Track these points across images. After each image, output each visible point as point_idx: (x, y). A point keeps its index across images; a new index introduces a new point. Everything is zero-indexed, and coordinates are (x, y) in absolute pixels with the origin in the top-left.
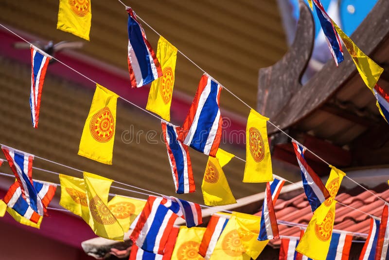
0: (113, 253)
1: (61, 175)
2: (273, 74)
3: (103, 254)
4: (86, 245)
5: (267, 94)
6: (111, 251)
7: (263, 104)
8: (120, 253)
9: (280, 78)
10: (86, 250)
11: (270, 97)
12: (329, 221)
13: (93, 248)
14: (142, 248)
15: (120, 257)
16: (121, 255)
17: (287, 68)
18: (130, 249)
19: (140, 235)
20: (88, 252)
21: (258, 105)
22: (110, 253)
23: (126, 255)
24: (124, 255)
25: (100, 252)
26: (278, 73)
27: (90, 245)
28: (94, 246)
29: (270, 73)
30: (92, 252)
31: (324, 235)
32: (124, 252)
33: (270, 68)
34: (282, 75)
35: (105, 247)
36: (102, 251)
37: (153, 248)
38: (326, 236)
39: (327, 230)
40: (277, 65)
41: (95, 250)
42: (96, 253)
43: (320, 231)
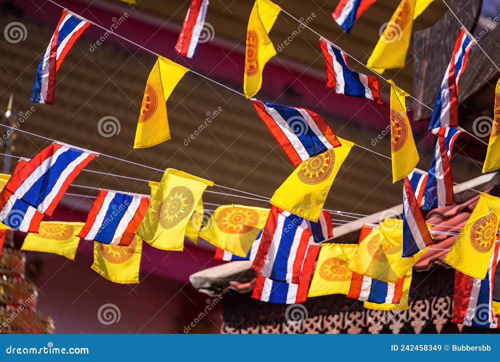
0: (233, 288)
1: (152, 182)
2: (432, 37)
3: (219, 289)
4: (196, 278)
5: (426, 64)
6: (229, 285)
7: (422, 78)
8: (241, 286)
9: (442, 43)
10: (196, 286)
11: (429, 68)
12: (490, 226)
13: (205, 283)
14: (271, 278)
15: (242, 292)
16: (243, 289)
17: (450, 29)
18: (254, 280)
19: (265, 261)
20: (199, 289)
21: (415, 79)
22: (229, 287)
23: (251, 289)
24: (247, 288)
25: (215, 287)
26: (439, 36)
27: (201, 278)
28: (207, 280)
29: (428, 37)
30: (204, 288)
31: (483, 245)
32: (248, 285)
33: (428, 30)
34: (445, 39)
35: (222, 280)
36: (217, 285)
37: (285, 276)
38: (485, 246)
39: (487, 238)
40: (437, 26)
41: (207, 285)
42: (209, 289)
43: (478, 239)
